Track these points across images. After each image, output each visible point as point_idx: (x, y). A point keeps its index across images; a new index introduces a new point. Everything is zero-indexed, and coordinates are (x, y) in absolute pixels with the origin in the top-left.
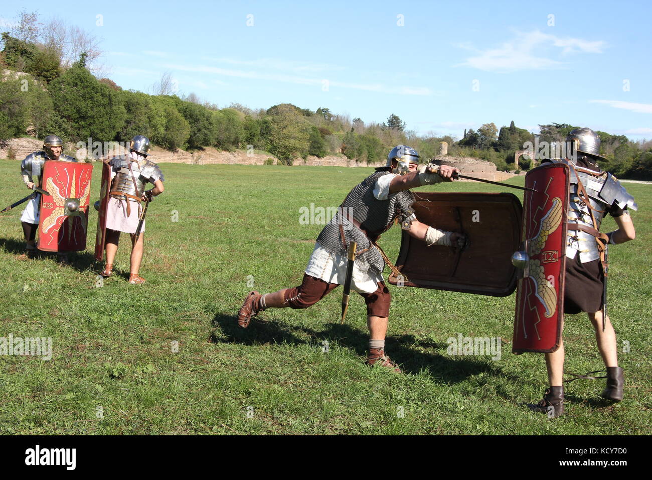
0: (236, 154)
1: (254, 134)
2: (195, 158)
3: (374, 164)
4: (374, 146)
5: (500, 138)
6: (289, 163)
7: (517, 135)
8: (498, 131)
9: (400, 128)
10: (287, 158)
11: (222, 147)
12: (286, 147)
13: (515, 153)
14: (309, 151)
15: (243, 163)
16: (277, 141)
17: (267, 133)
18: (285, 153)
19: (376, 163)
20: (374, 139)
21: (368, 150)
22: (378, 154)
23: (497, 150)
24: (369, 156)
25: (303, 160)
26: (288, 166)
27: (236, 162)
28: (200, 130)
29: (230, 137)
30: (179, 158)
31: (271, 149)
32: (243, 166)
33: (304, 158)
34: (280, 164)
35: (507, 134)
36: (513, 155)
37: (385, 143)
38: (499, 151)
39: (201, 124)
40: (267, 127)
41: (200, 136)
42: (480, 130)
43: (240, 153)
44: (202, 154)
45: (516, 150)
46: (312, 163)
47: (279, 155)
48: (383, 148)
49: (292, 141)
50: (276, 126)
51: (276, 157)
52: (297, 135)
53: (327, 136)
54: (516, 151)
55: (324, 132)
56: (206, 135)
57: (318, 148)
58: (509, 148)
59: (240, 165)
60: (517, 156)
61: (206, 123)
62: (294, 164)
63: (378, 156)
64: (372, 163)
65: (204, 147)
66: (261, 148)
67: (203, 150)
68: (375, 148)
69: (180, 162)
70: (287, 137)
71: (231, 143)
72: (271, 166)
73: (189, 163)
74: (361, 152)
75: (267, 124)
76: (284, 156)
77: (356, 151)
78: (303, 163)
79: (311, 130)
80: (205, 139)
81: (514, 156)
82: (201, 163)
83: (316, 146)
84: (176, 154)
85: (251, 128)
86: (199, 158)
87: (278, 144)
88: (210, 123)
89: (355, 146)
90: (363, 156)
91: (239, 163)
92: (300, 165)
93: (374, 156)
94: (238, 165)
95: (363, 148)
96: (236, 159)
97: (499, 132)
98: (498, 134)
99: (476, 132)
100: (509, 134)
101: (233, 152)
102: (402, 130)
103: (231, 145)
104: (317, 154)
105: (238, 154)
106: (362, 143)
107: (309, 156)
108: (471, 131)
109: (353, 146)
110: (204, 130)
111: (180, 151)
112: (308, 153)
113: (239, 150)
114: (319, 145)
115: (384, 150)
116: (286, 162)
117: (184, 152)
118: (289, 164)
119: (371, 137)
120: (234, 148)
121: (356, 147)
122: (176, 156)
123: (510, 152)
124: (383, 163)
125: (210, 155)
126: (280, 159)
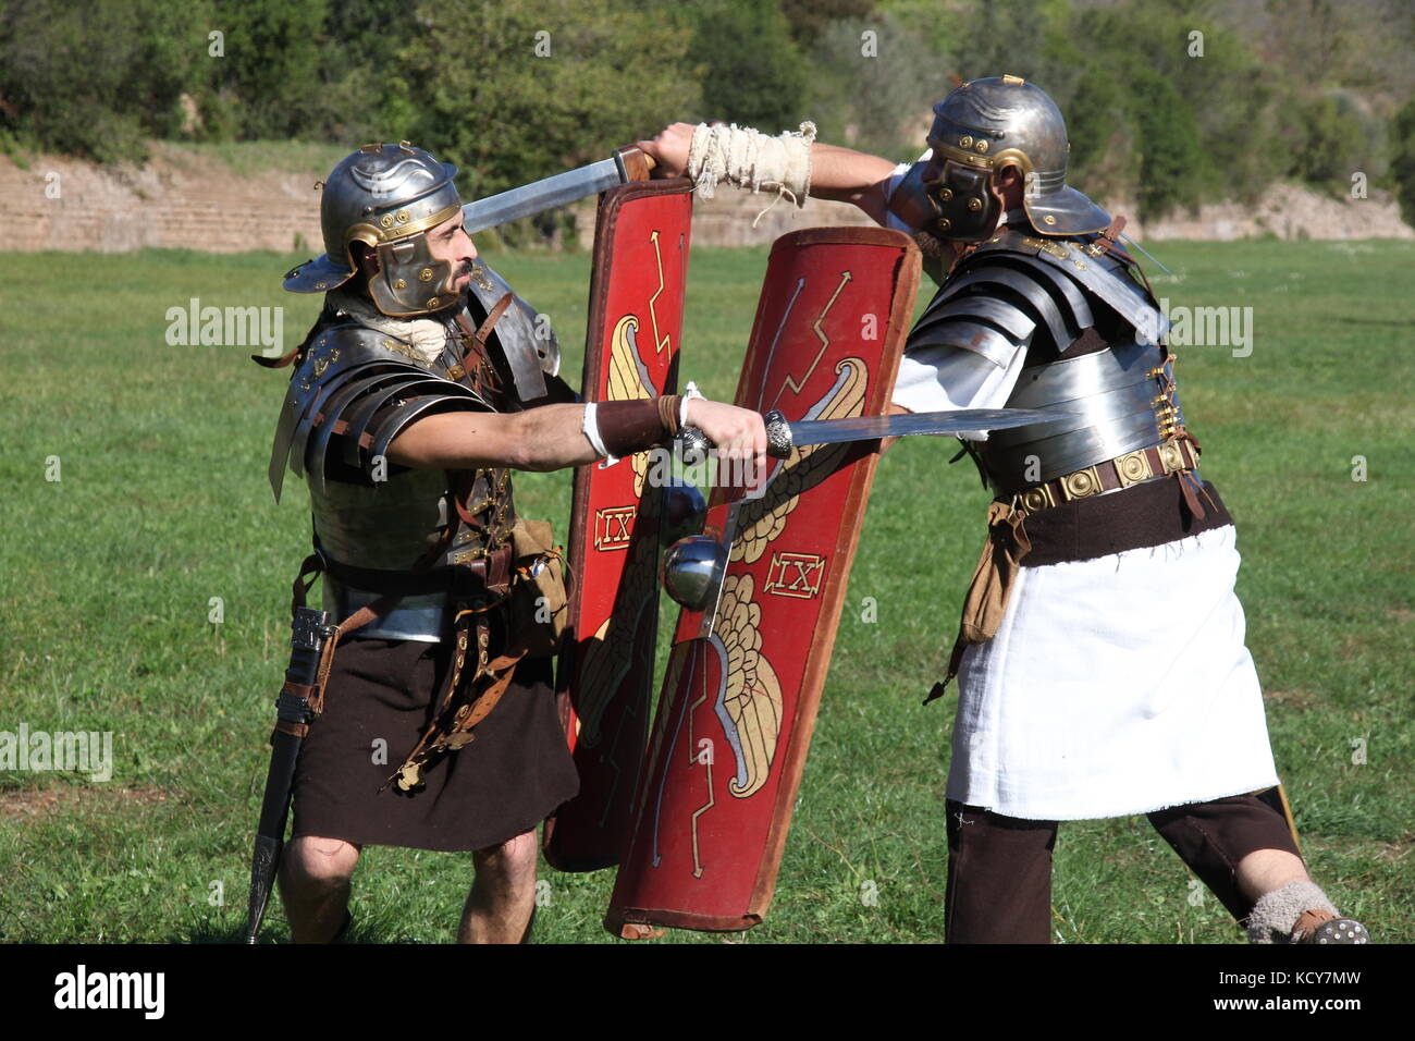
0: (149, 178)
3: (1195, 213)
4: (1186, 91)
12: (521, 114)
15: (202, 240)
16: (462, 78)
19: (1204, 208)
21: (1143, 118)
24: (1148, 162)
27: (154, 238)
29: (95, 49)
32: (205, 259)
43: (181, 165)
46: (721, 229)
48: (1261, 97)
59: (183, 257)
63: (1223, 160)
64: (1181, 212)
66: (338, 129)
71: (110, 95)
74: (1092, 135)
87: (464, 101)
91: (172, 240)
94: (162, 254)
95: (1102, 102)
96: (152, 212)
101: (128, 166)
103: (105, 111)
105: (164, 179)
113: (174, 149)
114: (768, 95)
115: (1269, 112)
120: (126, 128)
124: (1264, 211)
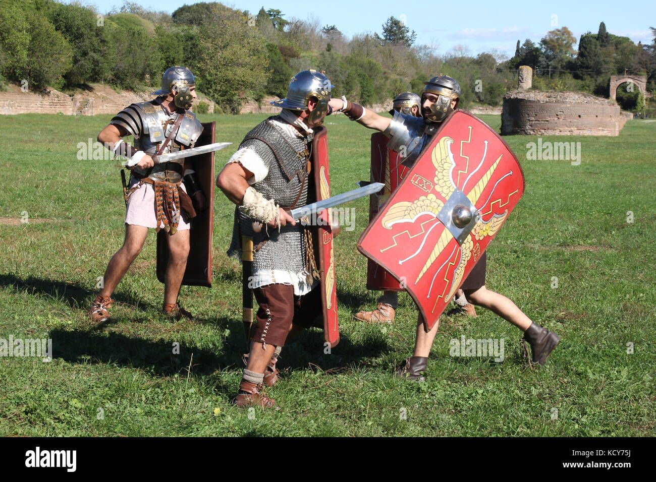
1: (174, 59)
2: (78, 104)
4: (370, 76)
5: (581, 54)
6: (233, 110)
7: (611, 48)
8: (575, 42)
9: (407, 42)
10: (230, 101)
11: (122, 84)
12: (228, 81)
13: (609, 81)
14: (266, 87)
16: (213, 72)
17: (194, 57)
18: (227, 92)
19: (373, 105)
20: (370, 63)
21: (361, 83)
22: (379, 90)
23: (576, 77)
24: (362, 94)
25: (257, 104)
26: (231, 115)
28: (85, 54)
29: (135, 65)
30: (53, 104)
31: (200, 85)
33: (258, 100)
34: (219, 113)
35: (593, 47)
36: (606, 85)
37: (386, 70)
38: (582, 79)
39: (87, 42)
40: (195, 46)
41: (87, 64)
42: (544, 42)
44: (91, 97)
45: (612, 74)
46: (271, 109)
47: (216, 96)
48: (387, 78)
49: (240, 71)
50: (209, 45)
51: (211, 99)
52: (247, 60)
53: (292, 61)
54: (612, 77)
55: (289, 54)
56: (96, 63)
57: (281, 81)
58: (599, 73)
60: (614, 85)
61: (96, 41)
62: (241, 112)
63: (378, 93)
65: (91, 84)
67: (90, 89)
68: (373, 79)
69: (53, 112)
70: (230, 63)
71: (136, 76)
72: (204, 115)
73: (70, 114)
75: (194, 42)
76: (226, 98)
77: (341, 85)
78: (255, 109)
79: (265, 50)
80: (94, 69)
81: (609, 85)
82: (89, 112)
83: (278, 78)
84: (46, 98)
85: (168, 48)
86: (85, 104)
87: (213, 77)
88: (103, 41)
89: (341, 76)
90: (355, 94)
92: (251, 113)
93: (373, 92)
95: (353, 79)
97: (578, 43)
98: (576, 47)
99: (537, 46)
100: (599, 47)
101: (141, 93)
102: (409, 45)
104: (278, 92)
106: (351, 70)
107: (266, 96)
108: (528, 43)
109: (336, 76)
110: (91, 54)
111: (54, 92)
112: (264, 90)
115: (388, 82)
116: (228, 107)
117: (59, 93)
118: (235, 111)
119: (365, 60)
121: (343, 78)
122: (47, 101)
123: (600, 80)
125: (104, 99)
126: (218, 103)
